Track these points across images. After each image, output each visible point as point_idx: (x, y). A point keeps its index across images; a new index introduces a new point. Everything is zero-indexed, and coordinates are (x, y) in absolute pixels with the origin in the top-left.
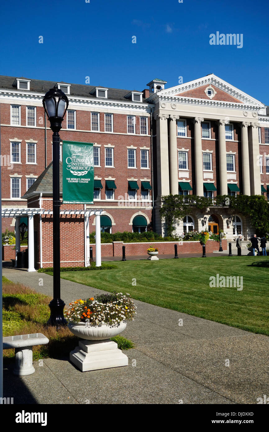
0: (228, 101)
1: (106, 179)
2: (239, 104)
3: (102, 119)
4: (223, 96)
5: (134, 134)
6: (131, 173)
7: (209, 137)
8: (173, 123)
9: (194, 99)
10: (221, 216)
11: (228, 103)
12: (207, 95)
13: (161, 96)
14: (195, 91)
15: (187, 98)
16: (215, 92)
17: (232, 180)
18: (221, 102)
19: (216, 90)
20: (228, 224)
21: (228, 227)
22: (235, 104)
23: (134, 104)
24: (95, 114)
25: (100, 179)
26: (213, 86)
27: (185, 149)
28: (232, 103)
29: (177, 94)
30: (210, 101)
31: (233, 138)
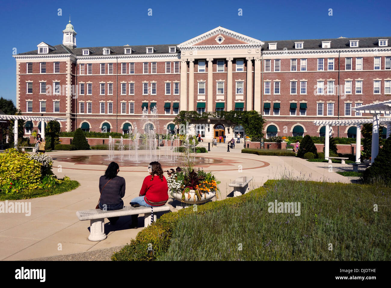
0: (235, 44)
1: (151, 102)
2: (244, 45)
3: (150, 66)
4: (231, 41)
5: (170, 73)
6: (167, 98)
7: (223, 71)
8: (192, 64)
9: (207, 46)
10: (224, 125)
11: (235, 45)
12: (218, 42)
13: (181, 48)
14: (208, 40)
15: (202, 46)
16: (224, 39)
17: (240, 100)
18: (228, 45)
19: (224, 37)
20: (229, 131)
21: (229, 133)
22: (240, 45)
23: (171, 55)
24: (146, 63)
25: (148, 102)
26: (222, 34)
27: (203, 80)
28: (238, 45)
29: (193, 44)
30: (219, 46)
31: (243, 70)
